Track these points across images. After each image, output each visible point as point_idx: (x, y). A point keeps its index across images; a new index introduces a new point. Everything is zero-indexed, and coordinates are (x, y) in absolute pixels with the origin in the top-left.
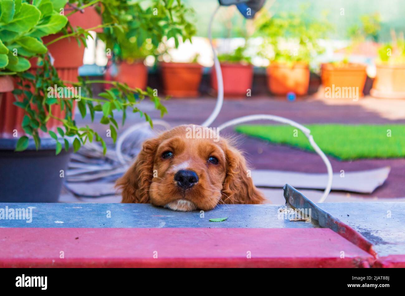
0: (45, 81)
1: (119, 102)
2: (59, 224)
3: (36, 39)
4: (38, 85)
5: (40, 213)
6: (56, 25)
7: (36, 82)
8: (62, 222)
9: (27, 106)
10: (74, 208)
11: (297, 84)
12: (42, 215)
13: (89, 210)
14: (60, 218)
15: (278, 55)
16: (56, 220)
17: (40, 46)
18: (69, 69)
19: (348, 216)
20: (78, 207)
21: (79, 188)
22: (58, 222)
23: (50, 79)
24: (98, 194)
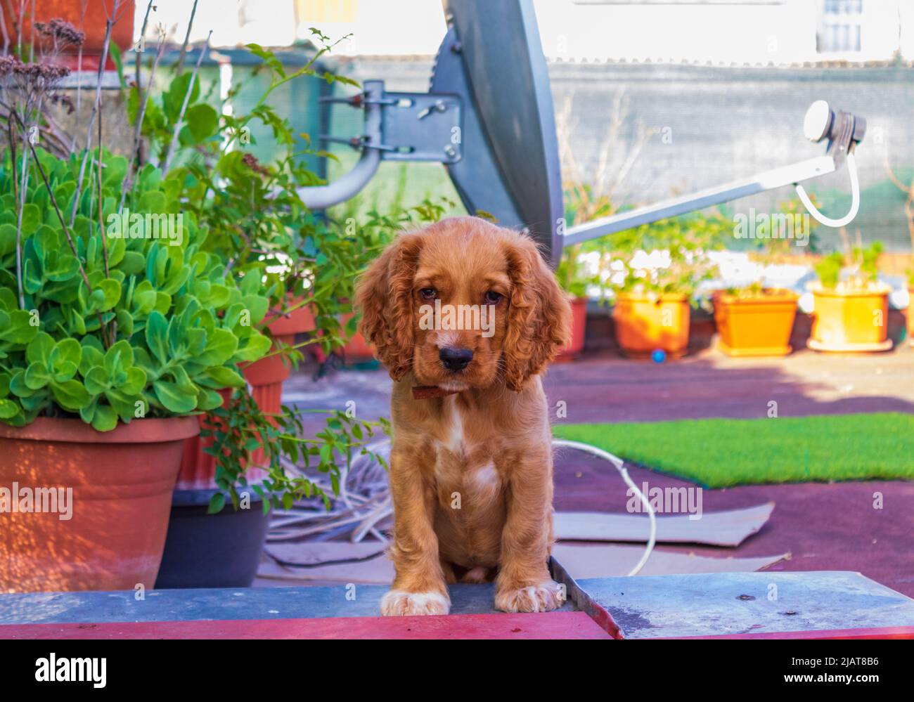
0: (241, 417)
1: (341, 443)
2: (273, 614)
3: (231, 370)
4: (233, 424)
5: (250, 601)
6: (256, 349)
7: (229, 419)
8: (277, 612)
9: (220, 451)
10: (289, 593)
11: (665, 336)
12: (253, 603)
13: (308, 595)
14: (274, 607)
15: (631, 280)
16: (270, 609)
17: (234, 377)
18: (268, 386)
19: (623, 594)
20: (294, 593)
21: (283, 552)
22: (272, 612)
23: (247, 412)
24: (313, 561)
